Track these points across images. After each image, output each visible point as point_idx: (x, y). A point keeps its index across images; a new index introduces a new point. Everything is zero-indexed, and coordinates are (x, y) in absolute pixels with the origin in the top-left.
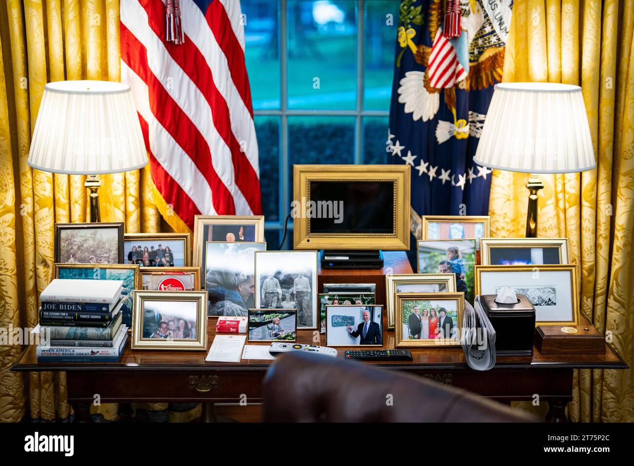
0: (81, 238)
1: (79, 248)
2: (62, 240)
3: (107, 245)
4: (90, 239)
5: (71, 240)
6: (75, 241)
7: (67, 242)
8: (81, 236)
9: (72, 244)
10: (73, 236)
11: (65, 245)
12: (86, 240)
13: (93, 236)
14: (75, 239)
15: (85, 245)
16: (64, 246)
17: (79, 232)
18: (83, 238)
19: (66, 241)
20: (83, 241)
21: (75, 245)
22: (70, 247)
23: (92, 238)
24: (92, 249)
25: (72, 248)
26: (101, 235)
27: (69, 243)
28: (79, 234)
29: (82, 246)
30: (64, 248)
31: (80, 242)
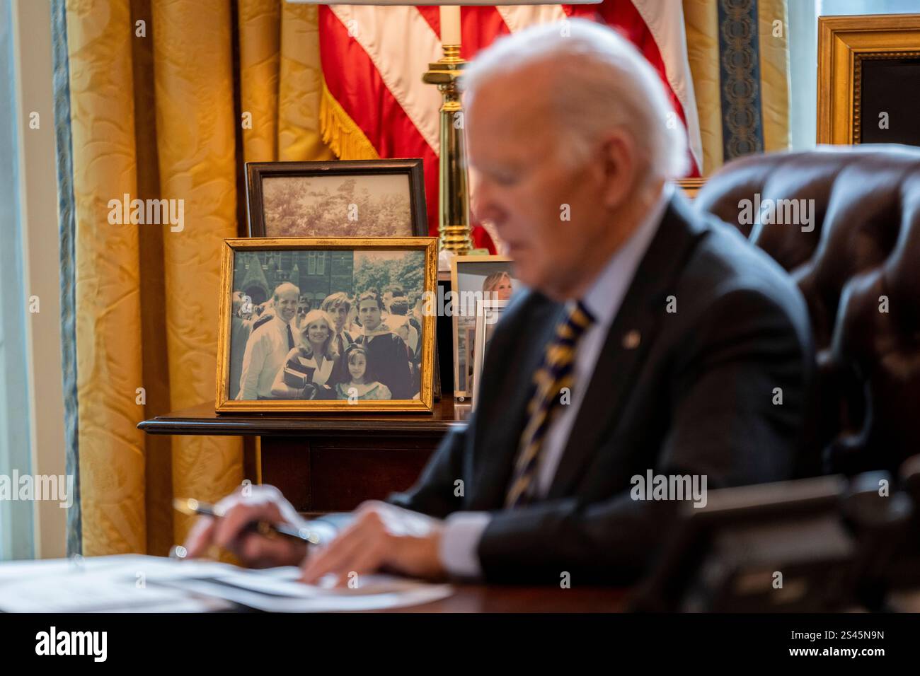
0: (314, 198)
1: (311, 223)
2: (266, 205)
3: (381, 217)
4: (339, 200)
5: (288, 202)
6: (300, 207)
7: (280, 208)
8: (315, 195)
9: (292, 214)
10: (293, 194)
11: (277, 216)
12: (327, 204)
13: (344, 193)
14: (300, 201)
15: (327, 216)
16: (273, 220)
17: (309, 184)
18: (320, 199)
19: (278, 206)
20: (321, 205)
21: (302, 216)
22: (288, 220)
23: (342, 198)
24: (346, 225)
25: (293, 224)
26: (365, 191)
27: (284, 211)
28: (310, 189)
29: (319, 217)
30: (275, 223)
31: (312, 208)
